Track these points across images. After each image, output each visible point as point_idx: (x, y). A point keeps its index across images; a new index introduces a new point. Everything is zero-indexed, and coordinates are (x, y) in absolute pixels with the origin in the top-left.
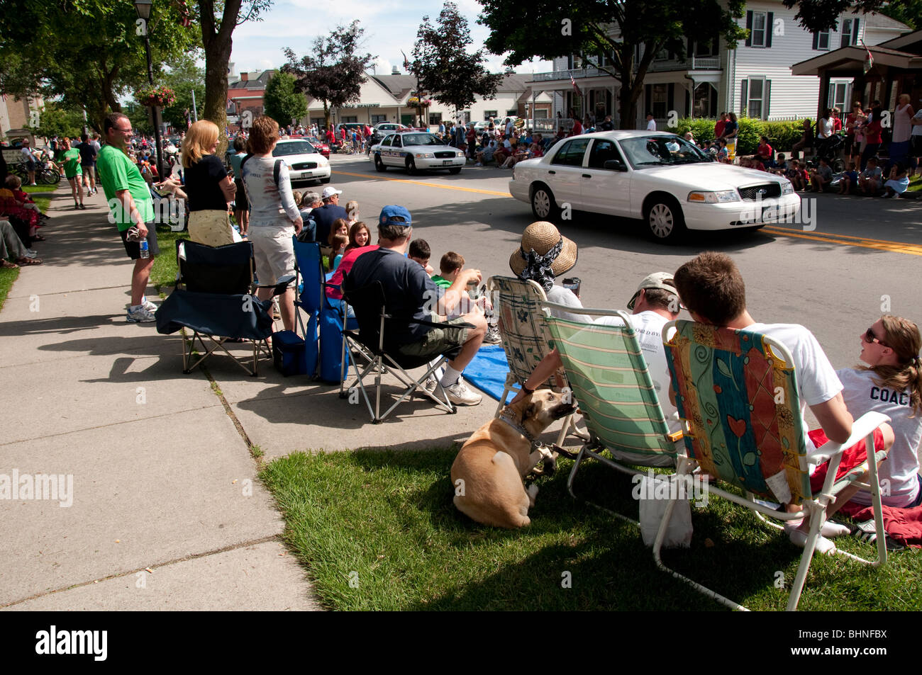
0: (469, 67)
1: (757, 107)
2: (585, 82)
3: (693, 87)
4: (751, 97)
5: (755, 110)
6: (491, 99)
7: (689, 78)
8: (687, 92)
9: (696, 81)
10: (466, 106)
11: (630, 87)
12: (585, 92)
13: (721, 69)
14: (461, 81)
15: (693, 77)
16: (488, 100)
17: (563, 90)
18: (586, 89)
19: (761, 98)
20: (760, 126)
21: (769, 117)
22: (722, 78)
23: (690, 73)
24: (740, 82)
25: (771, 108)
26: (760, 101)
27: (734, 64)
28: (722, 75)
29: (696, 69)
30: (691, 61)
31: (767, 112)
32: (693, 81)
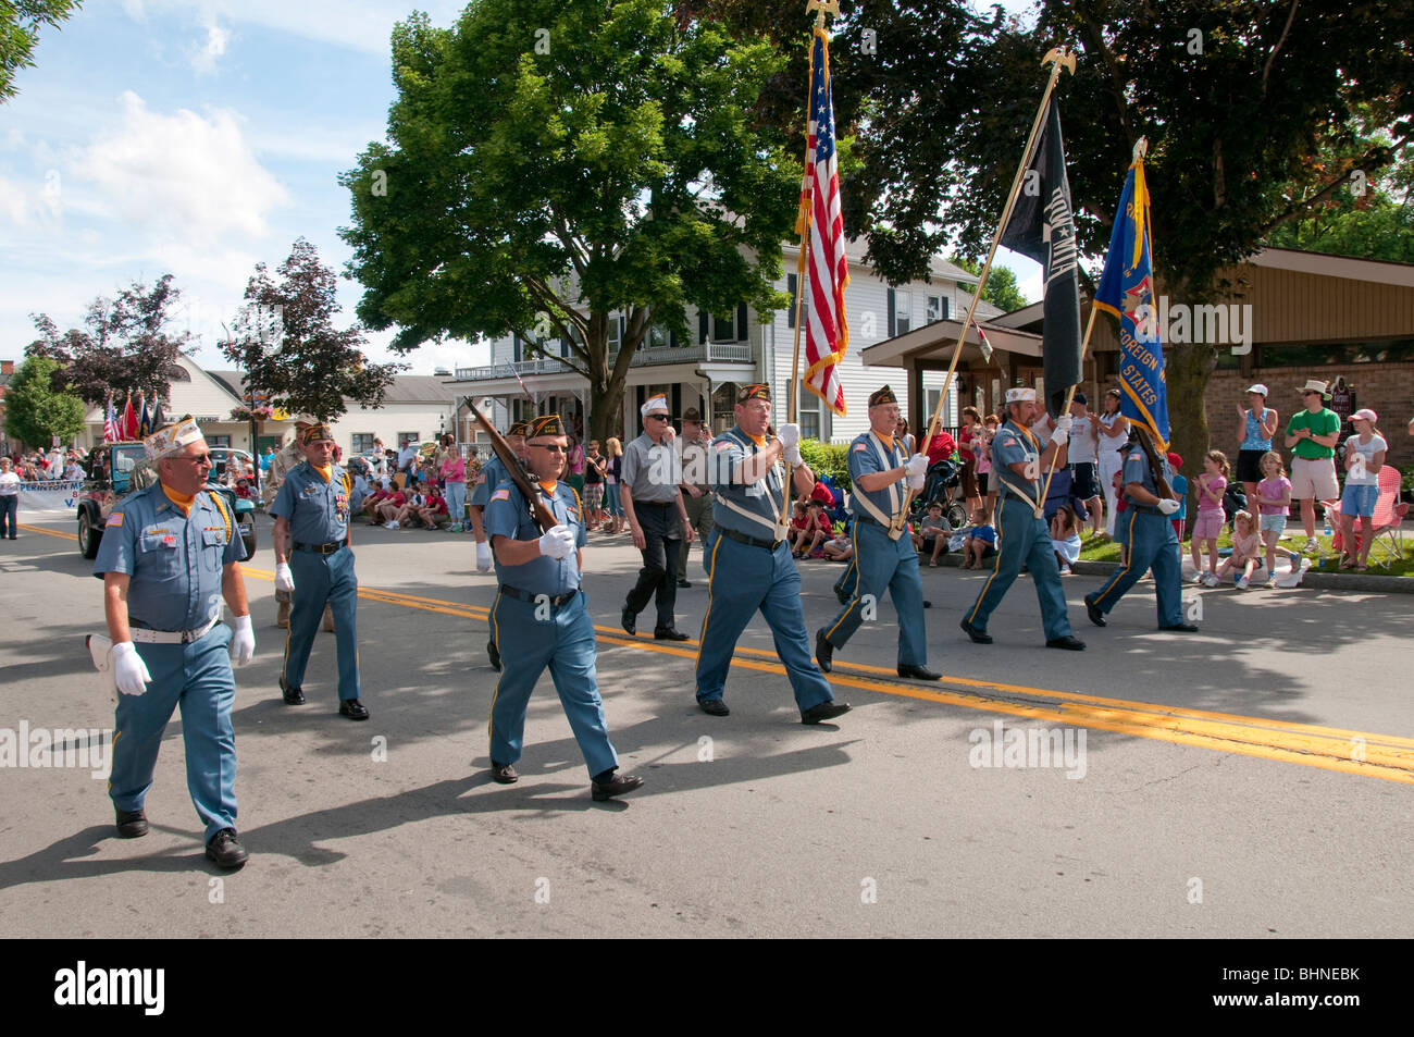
0: (333, 352)
1: (813, 423)
2: (539, 382)
3: (710, 390)
4: (803, 406)
5: (810, 427)
6: (375, 408)
7: (702, 375)
8: (701, 397)
9: (713, 380)
10: (330, 418)
11: (604, 387)
12: (539, 398)
13: (754, 363)
14: (318, 375)
15: (708, 374)
16: (369, 408)
17: (507, 396)
18: (539, 394)
19: (817, 408)
20: (818, 452)
21: (832, 438)
22: (754, 376)
23: (703, 366)
24: (784, 383)
25: (834, 425)
26: (817, 414)
27: (773, 356)
28: (754, 371)
29: (714, 361)
30: (704, 349)
31: (829, 432)
32: (709, 380)
